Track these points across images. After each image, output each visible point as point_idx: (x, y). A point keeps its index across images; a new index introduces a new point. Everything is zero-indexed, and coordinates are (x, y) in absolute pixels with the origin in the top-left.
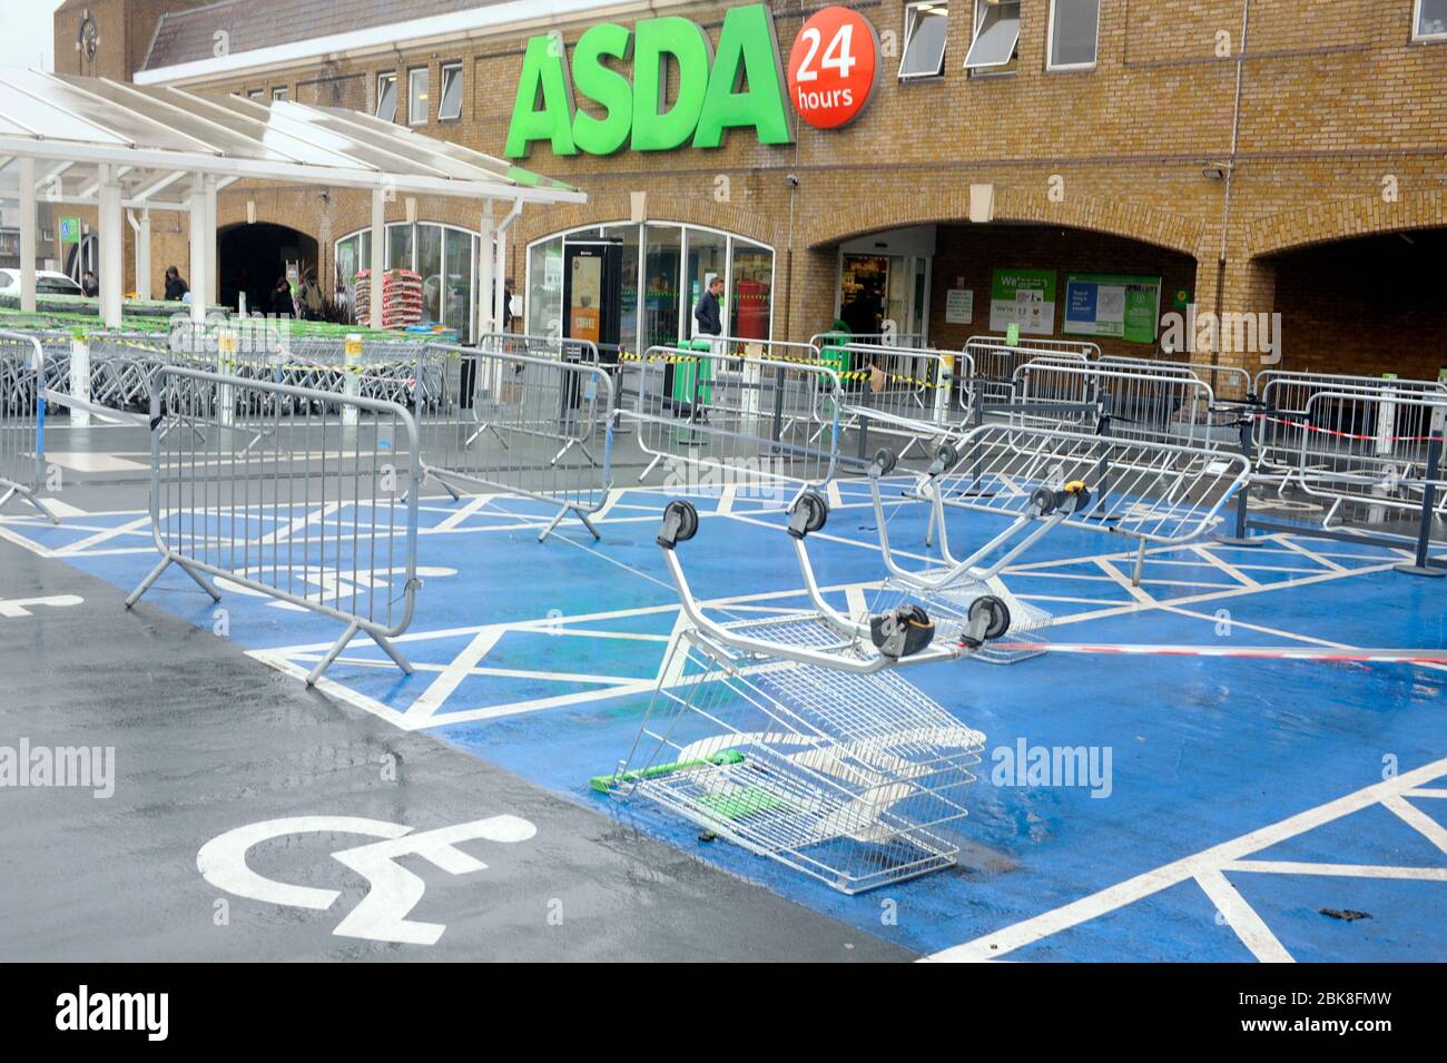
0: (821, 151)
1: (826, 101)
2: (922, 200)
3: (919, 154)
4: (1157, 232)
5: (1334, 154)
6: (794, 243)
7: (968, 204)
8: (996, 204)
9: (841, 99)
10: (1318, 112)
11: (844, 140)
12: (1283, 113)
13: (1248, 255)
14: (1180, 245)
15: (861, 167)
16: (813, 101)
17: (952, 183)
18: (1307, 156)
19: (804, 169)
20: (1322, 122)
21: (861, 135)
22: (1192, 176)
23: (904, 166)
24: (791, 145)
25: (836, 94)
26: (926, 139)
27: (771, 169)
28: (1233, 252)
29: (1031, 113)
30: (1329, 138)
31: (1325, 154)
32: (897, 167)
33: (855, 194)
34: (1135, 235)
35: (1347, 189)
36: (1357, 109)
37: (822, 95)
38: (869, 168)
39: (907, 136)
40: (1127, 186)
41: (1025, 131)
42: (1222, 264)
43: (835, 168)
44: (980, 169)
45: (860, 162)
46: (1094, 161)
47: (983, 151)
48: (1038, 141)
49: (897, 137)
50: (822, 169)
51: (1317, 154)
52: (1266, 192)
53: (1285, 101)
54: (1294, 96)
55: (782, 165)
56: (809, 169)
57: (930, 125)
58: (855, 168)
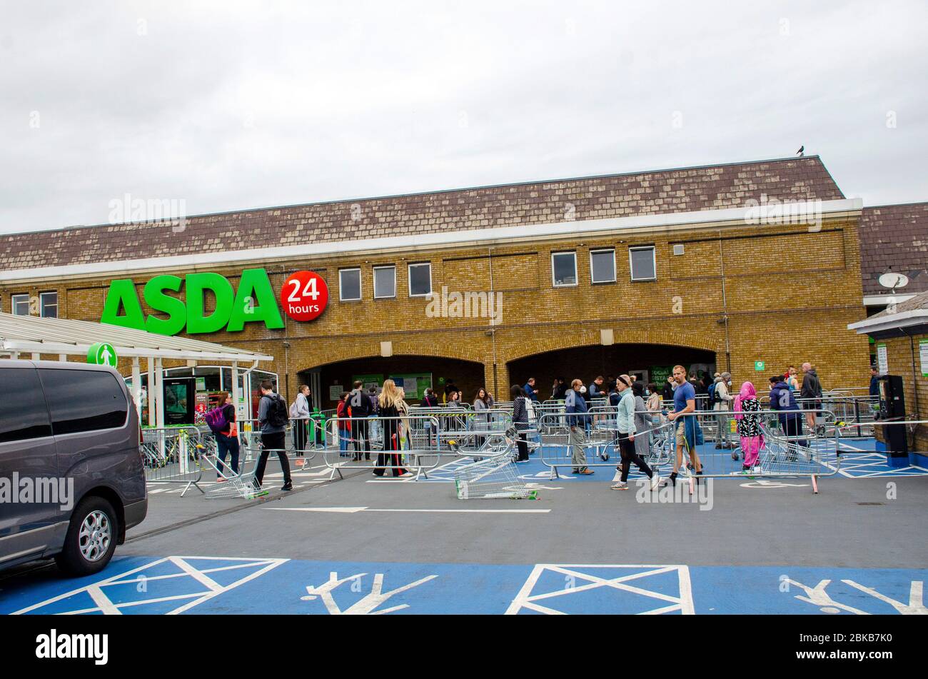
0: (300, 331)
1: (305, 310)
2: (356, 349)
3: (351, 331)
4: (467, 356)
5: (532, 325)
6: (289, 370)
7: (380, 350)
8: (393, 349)
9: (313, 309)
10: (524, 311)
11: (312, 326)
12: (511, 311)
13: (505, 362)
14: (477, 360)
15: (323, 337)
16: (298, 310)
17: (371, 342)
18: (522, 326)
19: (291, 339)
20: (526, 314)
21: (321, 323)
22: (479, 335)
23: (346, 336)
24: (283, 330)
25: (311, 307)
26: (355, 325)
27: (272, 339)
28: (499, 361)
29: (405, 313)
30: (529, 320)
31: (529, 325)
32: (342, 336)
33: (320, 349)
34: (457, 357)
35: (539, 337)
36: (538, 309)
37: (303, 307)
38: (327, 337)
39: (345, 323)
40: (452, 340)
41: (403, 320)
42: (495, 366)
43: (309, 338)
44: (384, 336)
45: (322, 335)
46: (436, 331)
47: (384, 328)
48: (410, 323)
49: (340, 324)
50: (302, 339)
51: (526, 325)
52: (509, 339)
53: (511, 307)
54: (514, 305)
55: (278, 337)
56: (294, 339)
57: (357, 319)
58: (320, 337)
